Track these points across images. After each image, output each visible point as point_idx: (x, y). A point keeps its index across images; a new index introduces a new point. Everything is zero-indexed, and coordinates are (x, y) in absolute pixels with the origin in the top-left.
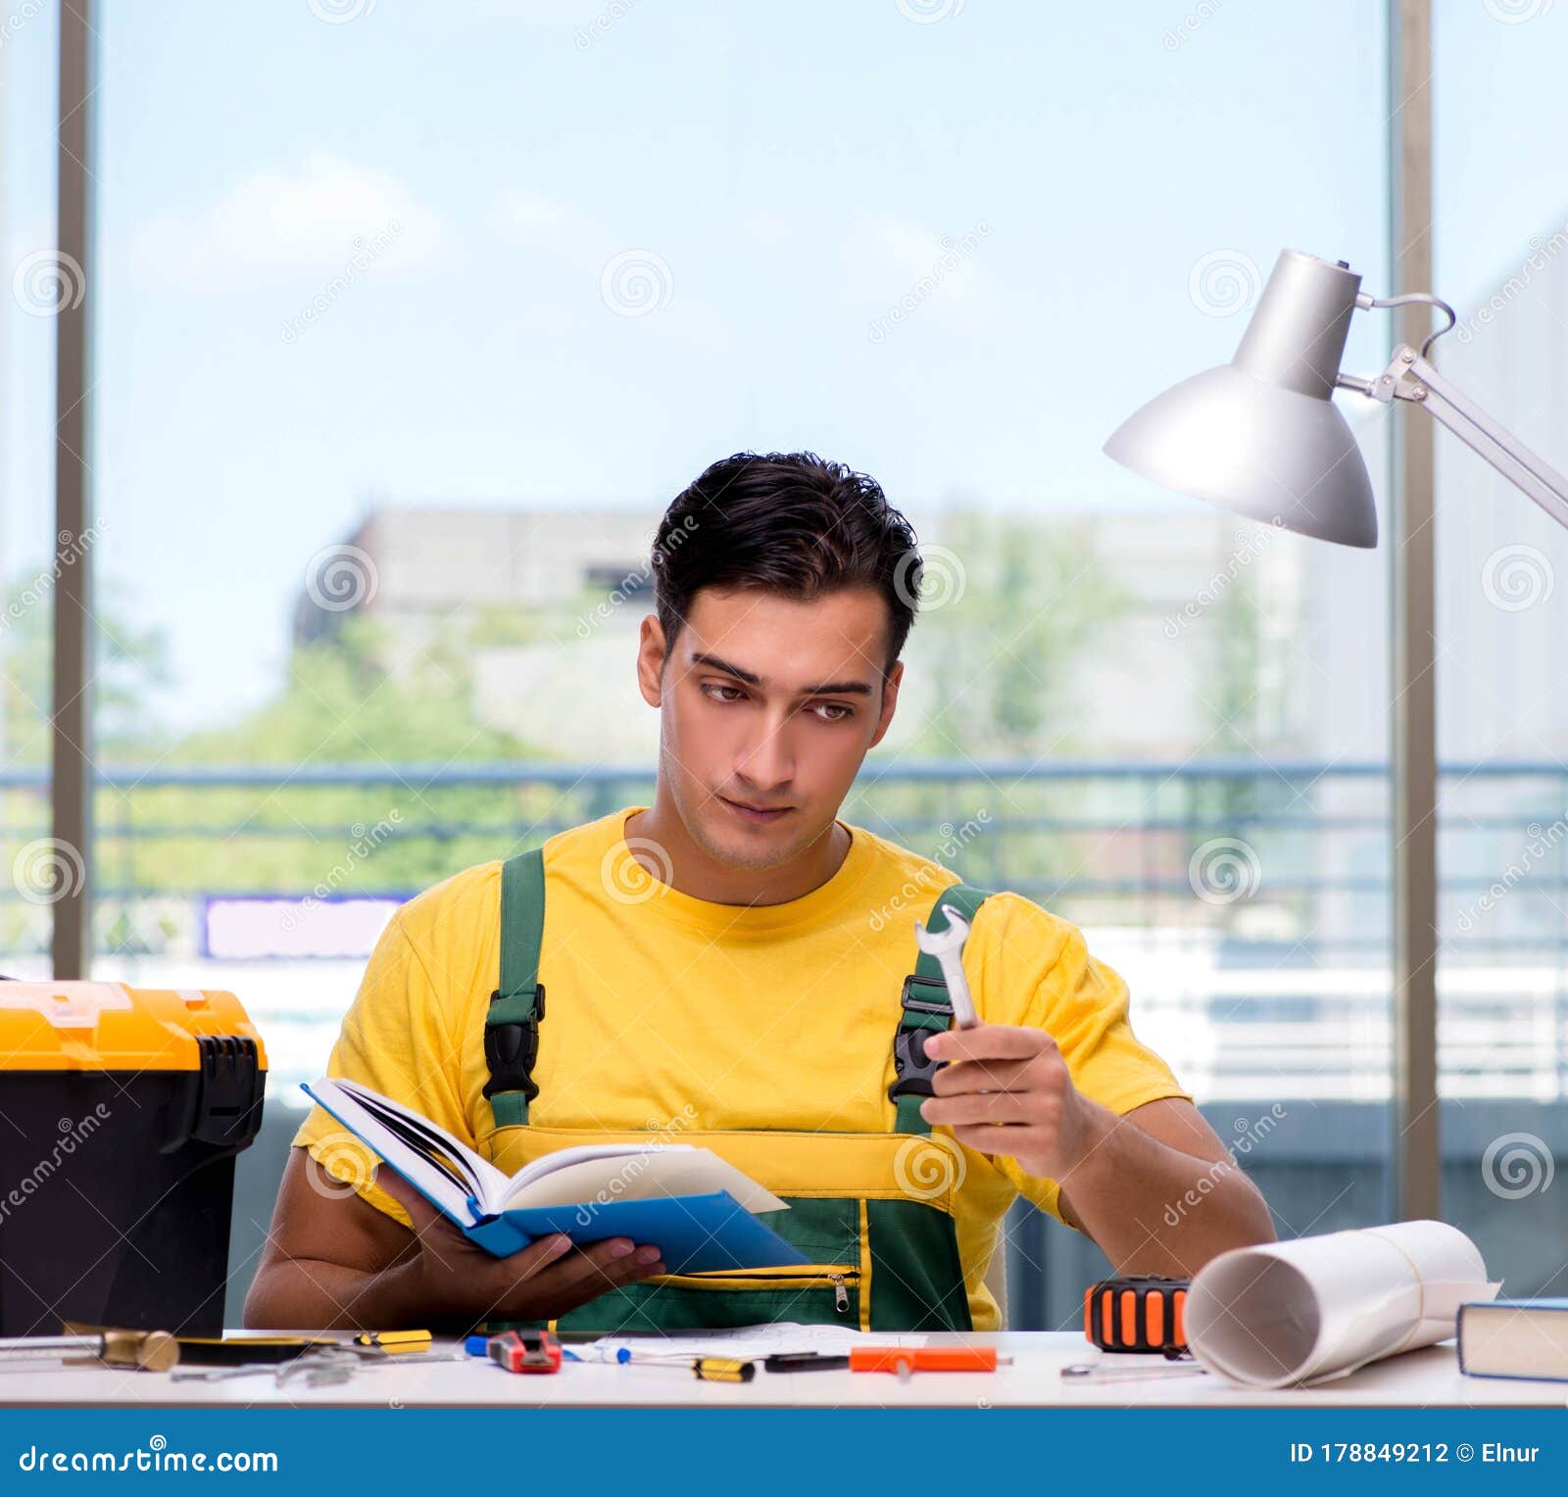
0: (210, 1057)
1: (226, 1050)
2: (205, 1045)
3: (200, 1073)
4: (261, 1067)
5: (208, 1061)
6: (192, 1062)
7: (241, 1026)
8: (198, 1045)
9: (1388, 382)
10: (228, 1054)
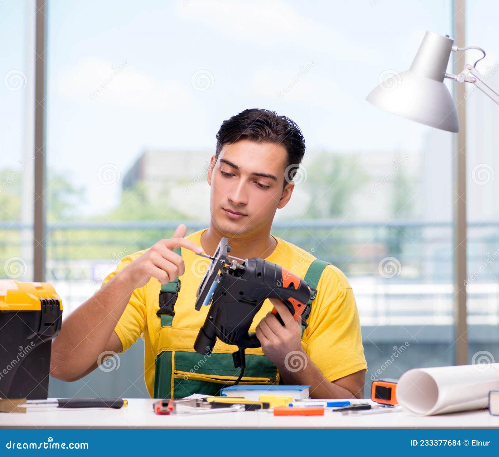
0: (44, 306)
1: (49, 303)
2: (43, 301)
3: (41, 311)
4: (61, 309)
5: (44, 307)
6: (38, 308)
7: (54, 295)
8: (40, 302)
9: (463, 76)
10: (50, 304)
